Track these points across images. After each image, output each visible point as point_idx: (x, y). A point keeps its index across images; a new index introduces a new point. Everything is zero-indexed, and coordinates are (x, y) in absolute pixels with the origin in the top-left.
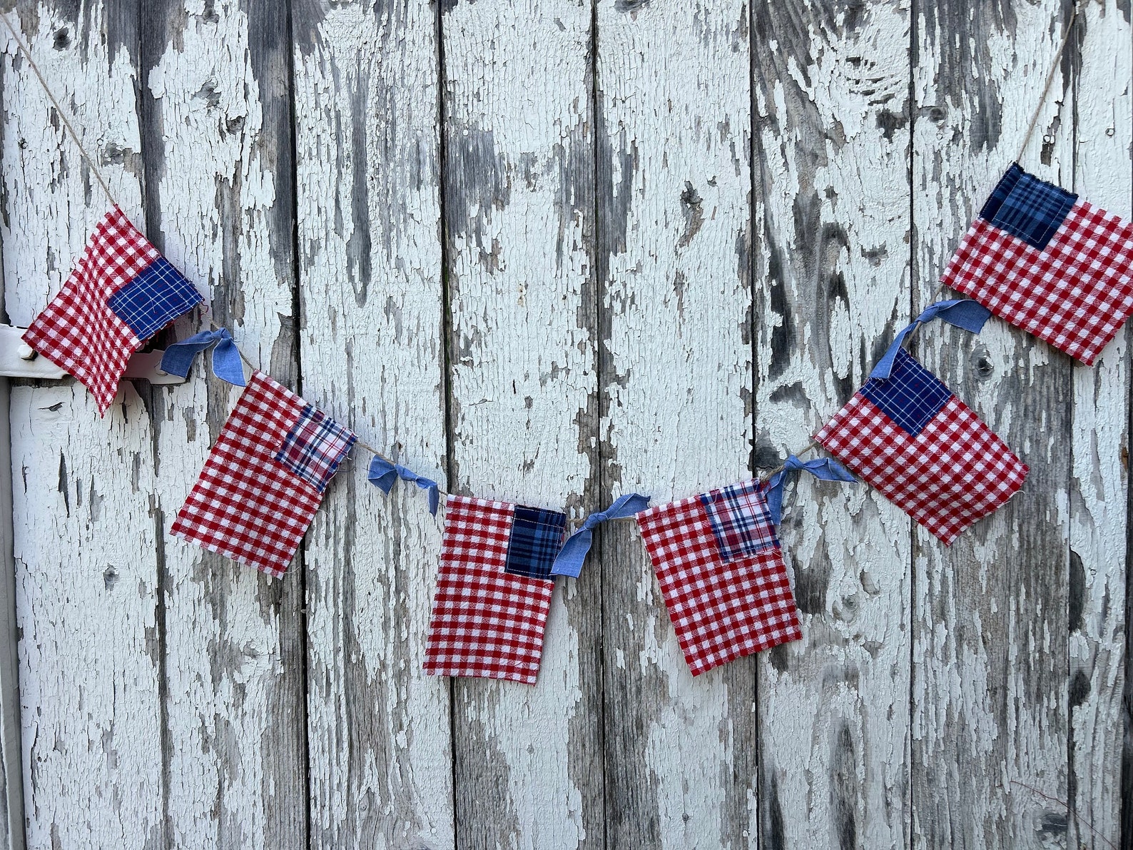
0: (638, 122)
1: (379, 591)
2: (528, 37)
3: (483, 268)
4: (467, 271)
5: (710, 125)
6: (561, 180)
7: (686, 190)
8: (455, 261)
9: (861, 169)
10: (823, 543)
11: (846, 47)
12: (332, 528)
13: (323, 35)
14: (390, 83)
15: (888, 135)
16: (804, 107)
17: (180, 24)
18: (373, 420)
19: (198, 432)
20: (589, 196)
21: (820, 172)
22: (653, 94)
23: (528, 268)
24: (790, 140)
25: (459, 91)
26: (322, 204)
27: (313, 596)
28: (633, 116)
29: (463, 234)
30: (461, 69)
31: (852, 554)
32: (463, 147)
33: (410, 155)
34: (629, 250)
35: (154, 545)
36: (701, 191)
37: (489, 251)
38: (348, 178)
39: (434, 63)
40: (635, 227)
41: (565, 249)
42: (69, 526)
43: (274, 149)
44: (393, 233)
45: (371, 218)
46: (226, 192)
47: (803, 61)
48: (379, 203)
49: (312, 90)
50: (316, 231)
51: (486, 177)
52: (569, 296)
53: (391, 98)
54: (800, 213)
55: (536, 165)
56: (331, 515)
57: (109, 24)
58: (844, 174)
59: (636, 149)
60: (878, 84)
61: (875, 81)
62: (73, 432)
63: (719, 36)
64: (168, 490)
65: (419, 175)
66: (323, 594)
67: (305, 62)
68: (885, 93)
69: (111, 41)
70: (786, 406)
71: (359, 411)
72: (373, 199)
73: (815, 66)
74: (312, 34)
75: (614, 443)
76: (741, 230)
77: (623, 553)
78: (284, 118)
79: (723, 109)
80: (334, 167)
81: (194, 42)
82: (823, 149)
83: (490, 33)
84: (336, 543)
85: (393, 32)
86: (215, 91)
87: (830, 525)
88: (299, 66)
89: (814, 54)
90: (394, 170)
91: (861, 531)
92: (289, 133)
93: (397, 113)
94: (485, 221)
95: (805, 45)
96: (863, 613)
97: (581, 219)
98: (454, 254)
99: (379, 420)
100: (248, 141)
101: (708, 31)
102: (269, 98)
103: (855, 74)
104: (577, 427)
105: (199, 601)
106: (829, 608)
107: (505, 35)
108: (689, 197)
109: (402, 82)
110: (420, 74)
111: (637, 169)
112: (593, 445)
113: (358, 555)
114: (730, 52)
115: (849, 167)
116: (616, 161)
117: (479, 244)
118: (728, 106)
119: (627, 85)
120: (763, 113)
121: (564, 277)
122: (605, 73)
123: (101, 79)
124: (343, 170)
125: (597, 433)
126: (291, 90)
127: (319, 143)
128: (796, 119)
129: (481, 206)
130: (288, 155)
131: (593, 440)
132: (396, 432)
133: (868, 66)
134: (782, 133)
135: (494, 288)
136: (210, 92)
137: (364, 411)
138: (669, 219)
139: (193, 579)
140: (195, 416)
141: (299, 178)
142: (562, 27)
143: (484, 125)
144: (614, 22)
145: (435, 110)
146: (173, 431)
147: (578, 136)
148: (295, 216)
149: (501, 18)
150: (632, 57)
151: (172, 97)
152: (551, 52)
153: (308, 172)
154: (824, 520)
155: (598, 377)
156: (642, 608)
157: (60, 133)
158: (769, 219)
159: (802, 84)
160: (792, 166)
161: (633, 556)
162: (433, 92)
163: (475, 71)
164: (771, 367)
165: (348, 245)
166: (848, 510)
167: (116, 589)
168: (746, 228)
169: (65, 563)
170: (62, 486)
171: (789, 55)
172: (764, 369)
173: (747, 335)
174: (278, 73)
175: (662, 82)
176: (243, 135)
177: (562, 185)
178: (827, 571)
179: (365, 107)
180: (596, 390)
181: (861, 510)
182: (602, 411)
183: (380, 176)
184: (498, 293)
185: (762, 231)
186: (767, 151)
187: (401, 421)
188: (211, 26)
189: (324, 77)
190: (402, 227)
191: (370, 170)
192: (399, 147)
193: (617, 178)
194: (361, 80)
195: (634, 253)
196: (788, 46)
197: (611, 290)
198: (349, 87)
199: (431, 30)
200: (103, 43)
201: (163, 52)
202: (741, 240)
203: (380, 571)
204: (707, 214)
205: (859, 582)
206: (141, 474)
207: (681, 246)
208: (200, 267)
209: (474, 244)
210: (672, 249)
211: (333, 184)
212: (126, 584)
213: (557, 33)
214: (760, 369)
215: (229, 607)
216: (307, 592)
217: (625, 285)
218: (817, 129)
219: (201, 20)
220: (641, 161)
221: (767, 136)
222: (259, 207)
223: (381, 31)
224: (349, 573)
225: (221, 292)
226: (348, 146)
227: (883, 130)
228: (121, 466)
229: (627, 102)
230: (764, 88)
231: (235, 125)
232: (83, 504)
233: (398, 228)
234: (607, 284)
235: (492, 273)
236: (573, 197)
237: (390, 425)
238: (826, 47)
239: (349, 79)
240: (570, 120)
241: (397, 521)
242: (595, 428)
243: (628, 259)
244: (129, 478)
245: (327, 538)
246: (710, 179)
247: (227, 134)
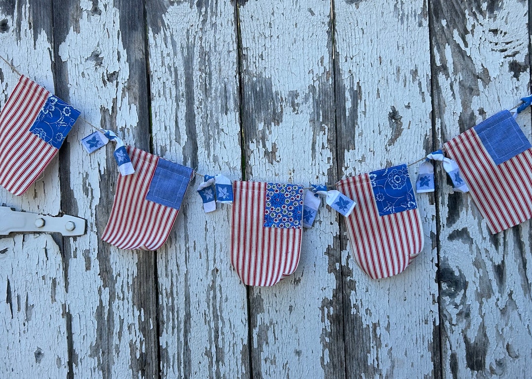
0: (361, 71)
1: (206, 361)
2: (292, 20)
3: (267, 161)
4: (257, 163)
5: (406, 72)
6: (313, 107)
7: (391, 112)
8: (249, 157)
9: (500, 97)
10: (483, 327)
11: (487, 23)
12: (176, 322)
13: (166, 22)
14: (207, 50)
15: (516, 76)
16: (464, 60)
17: (77, 16)
18: (200, 254)
19: (92, 265)
20: (332, 116)
21: (475, 99)
22: (369, 54)
23: (294, 160)
24: (455, 80)
25: (250, 54)
26: (167, 124)
27: (165, 365)
28: (358, 67)
29: (254, 140)
30: (251, 41)
31: (501, 333)
32: (253, 88)
33: (221, 93)
34: (357, 148)
35: (66, 335)
36: (402, 112)
37: (270, 150)
38: (183, 108)
39: (234, 37)
40: (361, 134)
41: (317, 148)
42: (13, 323)
43: (137, 91)
44: (211, 141)
45: (198, 132)
46: (107, 117)
47: (462, 32)
48: (203, 123)
49: (160, 55)
50: (164, 140)
51: (267, 106)
52: (320, 176)
53: (209, 59)
54: (463, 124)
55: (298, 98)
56: (176, 314)
57: (33, 17)
58: (490, 100)
59: (360, 87)
60: (509, 45)
61: (507, 43)
62: (15, 266)
63: (410, 18)
64: (74, 301)
65: (226, 105)
66: (171, 364)
67: (155, 38)
68: (513, 50)
69: (36, 28)
70: (458, 243)
71: (191, 249)
72: (198, 120)
73: (470, 35)
74: (159, 21)
75: (350, 267)
76: (426, 135)
77: (358, 335)
78: (142, 72)
79: (413, 61)
80: (174, 101)
81: (87, 27)
82: (476, 85)
83: (269, 18)
84: (179, 331)
85: (209, 18)
86: (100, 57)
87: (487, 315)
88: (151, 40)
89: (469, 28)
90: (211, 103)
91: (506, 319)
92: (146, 81)
93: (213, 68)
94: (267, 132)
95: (463, 22)
96: (509, 370)
97: (326, 130)
98: (249, 153)
99: (204, 255)
100: (121, 86)
101: (403, 14)
102: (133, 60)
103: (495, 40)
104: (327, 257)
105: (94, 369)
106: (487, 367)
107: (277, 20)
108: (394, 116)
109: (215, 49)
110: (226, 44)
111: (361, 100)
112: (338, 268)
113: (192, 339)
114: (417, 27)
115: (492, 96)
116: (347, 95)
117: (264, 146)
118: (416, 60)
119: (354, 49)
120: (438, 64)
121: (317, 165)
122: (339, 40)
123: (29, 50)
124: (180, 103)
125: (339, 260)
126: (147, 54)
127: (164, 87)
128: (459, 67)
129: (265, 123)
130: (146, 95)
131: (337, 265)
132: (215, 262)
133: (503, 34)
134: (450, 76)
135: (274, 173)
136: (97, 58)
137: (195, 249)
138: (381, 129)
139: (90, 356)
140: (91, 255)
141: (153, 109)
142: (313, 14)
143: (266, 75)
144: (345, 10)
145: (235, 66)
146: (77, 264)
147: (324, 79)
148: (151, 131)
149: (275, 9)
150: (357, 31)
151: (73, 60)
152: (306, 29)
153: (158, 105)
154: (483, 312)
155: (340, 225)
156: (371, 369)
157: (4, 84)
158: (444, 128)
159: (462, 46)
160: (458, 96)
161: (364, 337)
162: (234, 55)
163: (260, 41)
164: (448, 219)
165: (184, 148)
166: (498, 306)
167: (42, 362)
168: (429, 133)
169: (11, 347)
170: (9, 300)
171: (454, 28)
172: (443, 220)
173: (432, 199)
174: (138, 45)
175: (376, 46)
176: (117, 83)
177: (314, 109)
178: (486, 344)
179: (192, 65)
180: (338, 234)
181: (506, 306)
182: (342, 247)
183: (202, 106)
184: (276, 175)
185: (440, 136)
186: (442, 87)
187: (218, 254)
188: (97, 16)
189: (167, 47)
190: (216, 137)
191: (197, 103)
192: (214, 89)
193: (349, 105)
194: (190, 48)
195: (360, 150)
196: (453, 22)
197: (346, 173)
198: (182, 52)
199: (232, 18)
200: (30, 28)
201: (68, 33)
202: (426, 142)
203: (206, 348)
204: (405, 126)
205: (506, 350)
206: (57, 292)
207: (389, 145)
208: (92, 163)
209: (261, 146)
210: (384, 147)
211: (174, 111)
212: (49, 359)
213: (310, 17)
214: (441, 220)
215: (113, 372)
216: (161, 362)
217: (355, 169)
218: (472, 72)
219: (90, 13)
220: (363, 94)
221: (441, 78)
222: (128, 126)
223: (202, 18)
224: (187, 350)
225: (105, 179)
226: (182, 88)
227: (513, 73)
228: (45, 286)
229: (354, 58)
230: (438, 49)
231: (112, 77)
232: (21, 310)
233: (214, 137)
234: (343, 169)
235: (272, 164)
236: (321, 117)
237: (211, 257)
238: (476, 23)
239: (182, 47)
240: (319, 70)
241: (216, 317)
242: (338, 257)
243: (356, 153)
244: (50, 294)
245: (173, 328)
246: (407, 105)
247: (108, 82)
